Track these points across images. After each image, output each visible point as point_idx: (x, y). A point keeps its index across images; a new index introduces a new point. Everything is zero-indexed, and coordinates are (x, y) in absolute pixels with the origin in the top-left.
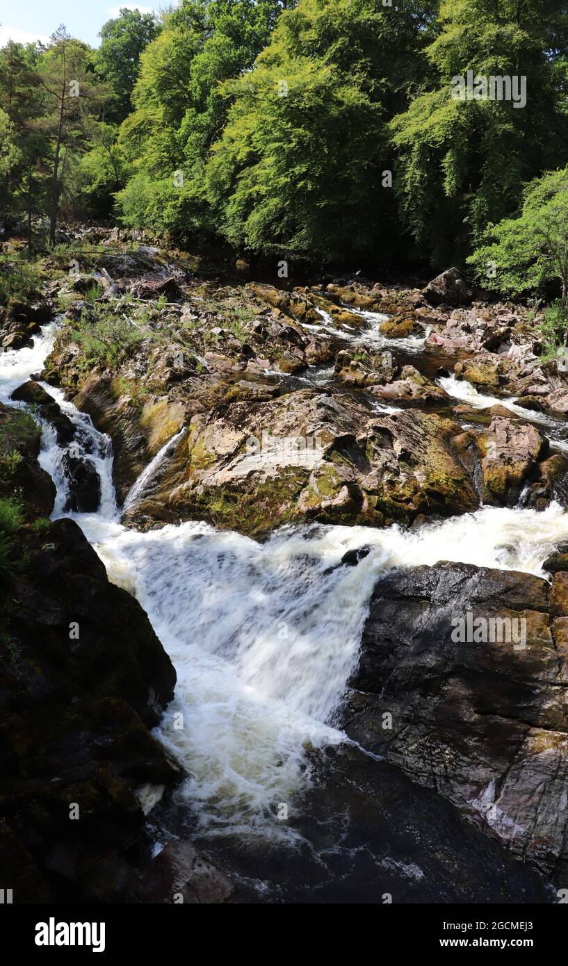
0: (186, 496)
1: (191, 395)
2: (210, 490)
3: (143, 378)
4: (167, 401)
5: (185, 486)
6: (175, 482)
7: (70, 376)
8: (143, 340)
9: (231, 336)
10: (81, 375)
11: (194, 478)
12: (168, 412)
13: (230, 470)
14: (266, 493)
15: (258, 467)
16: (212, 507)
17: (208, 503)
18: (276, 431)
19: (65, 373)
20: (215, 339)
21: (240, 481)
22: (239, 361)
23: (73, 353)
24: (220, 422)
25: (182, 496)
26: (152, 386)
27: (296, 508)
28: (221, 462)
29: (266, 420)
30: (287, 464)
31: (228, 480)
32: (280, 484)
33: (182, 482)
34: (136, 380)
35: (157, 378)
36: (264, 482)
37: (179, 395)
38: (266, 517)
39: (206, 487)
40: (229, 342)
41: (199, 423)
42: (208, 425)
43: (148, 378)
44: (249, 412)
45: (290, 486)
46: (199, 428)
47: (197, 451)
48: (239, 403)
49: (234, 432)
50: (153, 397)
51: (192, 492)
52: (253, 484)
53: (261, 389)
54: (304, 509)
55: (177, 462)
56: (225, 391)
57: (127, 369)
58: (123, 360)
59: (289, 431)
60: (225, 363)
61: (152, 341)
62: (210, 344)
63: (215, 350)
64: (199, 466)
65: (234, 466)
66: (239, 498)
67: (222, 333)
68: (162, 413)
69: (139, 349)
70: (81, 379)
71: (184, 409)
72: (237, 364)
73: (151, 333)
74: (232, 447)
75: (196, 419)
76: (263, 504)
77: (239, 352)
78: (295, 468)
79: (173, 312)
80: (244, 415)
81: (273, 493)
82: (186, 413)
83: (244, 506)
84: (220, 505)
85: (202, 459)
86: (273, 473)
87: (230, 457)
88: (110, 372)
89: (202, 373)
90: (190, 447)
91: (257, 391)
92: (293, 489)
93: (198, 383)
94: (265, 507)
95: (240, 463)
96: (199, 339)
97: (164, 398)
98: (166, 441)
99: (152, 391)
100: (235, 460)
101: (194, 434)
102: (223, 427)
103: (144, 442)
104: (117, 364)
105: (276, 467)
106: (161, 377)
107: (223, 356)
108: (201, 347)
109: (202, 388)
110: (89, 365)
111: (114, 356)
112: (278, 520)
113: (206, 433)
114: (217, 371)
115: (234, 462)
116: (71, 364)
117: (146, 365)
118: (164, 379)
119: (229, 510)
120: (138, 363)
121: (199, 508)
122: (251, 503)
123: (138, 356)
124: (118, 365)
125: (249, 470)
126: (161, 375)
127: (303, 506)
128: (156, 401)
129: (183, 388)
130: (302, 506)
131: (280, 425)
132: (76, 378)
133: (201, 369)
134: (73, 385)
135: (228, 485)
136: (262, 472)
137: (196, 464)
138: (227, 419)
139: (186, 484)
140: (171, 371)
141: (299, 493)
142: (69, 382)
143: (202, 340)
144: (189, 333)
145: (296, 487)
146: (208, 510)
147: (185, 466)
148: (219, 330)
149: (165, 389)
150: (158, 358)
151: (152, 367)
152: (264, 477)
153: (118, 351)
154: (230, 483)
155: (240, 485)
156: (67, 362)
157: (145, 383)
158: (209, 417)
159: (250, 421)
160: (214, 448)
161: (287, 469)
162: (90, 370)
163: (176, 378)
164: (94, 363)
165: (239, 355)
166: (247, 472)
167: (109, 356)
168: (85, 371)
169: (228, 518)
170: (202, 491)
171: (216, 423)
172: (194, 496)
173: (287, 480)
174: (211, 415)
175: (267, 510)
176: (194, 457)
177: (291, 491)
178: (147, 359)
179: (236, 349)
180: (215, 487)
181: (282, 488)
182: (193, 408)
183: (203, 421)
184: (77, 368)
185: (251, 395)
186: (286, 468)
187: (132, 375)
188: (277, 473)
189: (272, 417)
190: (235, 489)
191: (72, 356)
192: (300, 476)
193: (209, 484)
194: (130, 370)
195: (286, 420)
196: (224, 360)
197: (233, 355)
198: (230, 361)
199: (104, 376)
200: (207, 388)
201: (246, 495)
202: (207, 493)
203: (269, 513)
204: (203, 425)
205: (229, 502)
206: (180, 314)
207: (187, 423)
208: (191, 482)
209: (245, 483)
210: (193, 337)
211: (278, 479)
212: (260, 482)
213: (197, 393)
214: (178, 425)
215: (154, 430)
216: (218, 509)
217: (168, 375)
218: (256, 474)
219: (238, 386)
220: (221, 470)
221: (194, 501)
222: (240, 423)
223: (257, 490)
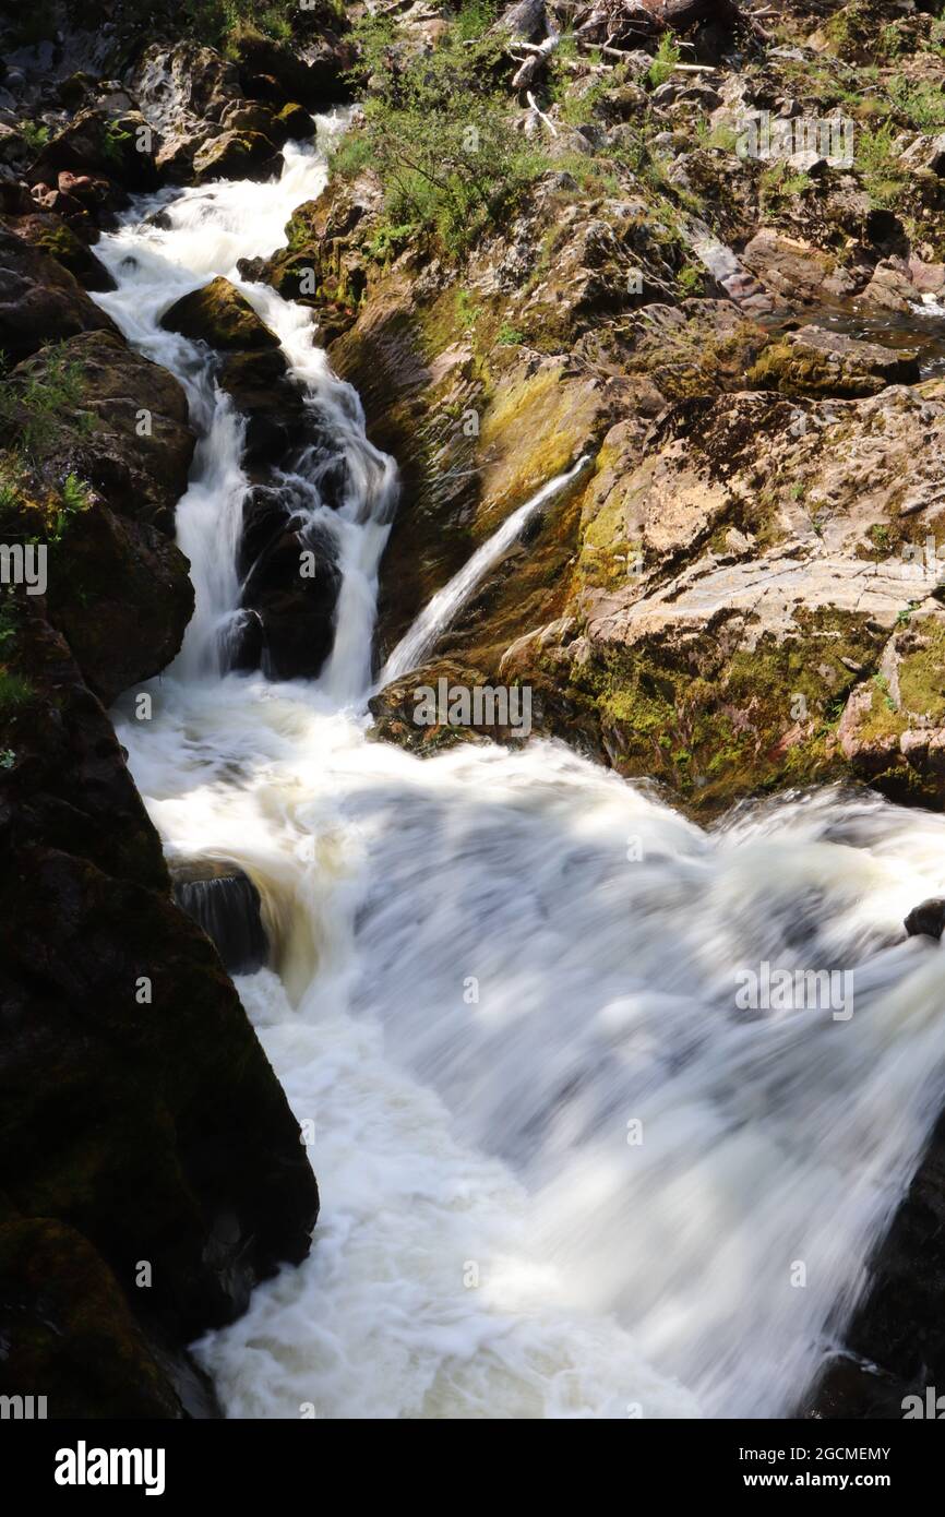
0: (544, 662)
1: (637, 358)
2: (607, 653)
3: (519, 294)
4: (560, 371)
5: (544, 633)
6: (525, 617)
7: (344, 272)
8: (539, 179)
9: (847, 180)
10: (372, 273)
11: (574, 613)
12: (556, 405)
13: (670, 599)
14: (752, 681)
15: (743, 600)
16: (609, 704)
17: (601, 690)
18: (817, 494)
19: (333, 264)
20: (793, 189)
21: (687, 637)
22: (849, 263)
23: (364, 204)
24: (673, 449)
25: (534, 660)
26: (533, 321)
27: (829, 742)
28: (652, 571)
29: (797, 457)
30: (823, 600)
31: (656, 628)
32: (795, 661)
33: (544, 620)
34: (497, 301)
35: (551, 298)
36: (751, 648)
37: (603, 355)
38: (745, 756)
39: (596, 643)
40: (835, 199)
41: (625, 445)
42: (647, 454)
43: (529, 296)
44: (758, 426)
45: (823, 669)
46: (620, 465)
47: (600, 534)
48: (741, 395)
49: (703, 486)
50: (529, 354)
51: (560, 653)
52: (721, 650)
53: (855, 358)
54: (849, 746)
55: (542, 559)
56: (754, 355)
57: (484, 265)
58: (475, 241)
59: (853, 499)
60: (805, 265)
61: (567, 183)
62: (775, 202)
63: (784, 225)
64: (595, 577)
65: (681, 590)
66: (679, 686)
67: (819, 170)
68: (540, 406)
69: (526, 206)
70: (370, 286)
71: (598, 402)
72: (840, 272)
73: (578, 156)
74: (688, 529)
75: (618, 433)
76: (740, 715)
77: (854, 232)
78: (847, 614)
79: (691, 95)
80: (743, 433)
81: (771, 687)
82: (601, 414)
83: (690, 713)
84: (628, 702)
85: (604, 558)
86: (780, 624)
87: (679, 559)
88: (439, 270)
89: (692, 293)
90: (585, 516)
91: (842, 362)
92: (830, 681)
93: (669, 323)
94: (746, 727)
95: (701, 582)
96: (746, 186)
97: (553, 361)
98: (531, 493)
99: (530, 338)
100: (692, 570)
101: (601, 482)
102: (682, 465)
103: (474, 488)
104: (460, 248)
105: (792, 607)
106: (560, 297)
107: (804, 245)
108: (747, 211)
109: (678, 339)
110: (394, 243)
111: (460, 222)
112: (775, 771)
113: (634, 482)
114: (762, 290)
115: (684, 578)
116: (352, 238)
117: (532, 258)
118: (566, 304)
119: (650, 719)
120: (513, 250)
121: (572, 703)
122: (711, 706)
123: (519, 228)
124: (462, 253)
125: (718, 607)
126: (561, 291)
127: (848, 736)
128: (532, 369)
129: (619, 336)
130: (848, 738)
131: (831, 474)
132: (358, 281)
133: (691, 282)
134: (349, 300)
135: (652, 644)
136: (752, 617)
137: (590, 569)
138: (698, 441)
139: (551, 628)
140: (593, 281)
141: (844, 697)
142: (340, 291)
143: (754, 188)
144: (717, 165)
145: (840, 676)
146: (597, 713)
147: (561, 573)
148: (814, 159)
149: (567, 332)
150: (567, 236)
151: (545, 263)
152: (755, 631)
153: (472, 206)
154: (659, 638)
155: (687, 648)
156: (343, 232)
157: (517, 311)
158: (653, 432)
159: (755, 456)
160: (642, 528)
161: (823, 616)
162: (393, 260)
163: (602, 303)
164: (405, 238)
165: (851, 242)
166: (709, 612)
167: (445, 220)
168: (380, 262)
169: (646, 743)
170: (586, 655)
171: (667, 451)
172: (565, 666)
173: (817, 649)
174: (661, 427)
175: (748, 734)
176: (588, 551)
177: (824, 687)
178: (537, 238)
179: (848, 223)
180: (619, 645)
181: (799, 671)
182: (626, 400)
183: (635, 440)
184: (366, 251)
185: (821, 375)
186: (821, 612)
187: (490, 282)
188: (792, 624)
189: (816, 450)
190: (670, 660)
191: (357, 214)
192: (855, 641)
193: (606, 635)
194: (491, 270)
195: (853, 462)
196: (807, 256)
197: (835, 240)
198: (821, 258)
199: (423, 282)
200: (697, 342)
201: (699, 681)
202: (598, 662)
203: (753, 744)
204: (633, 454)
205: (653, 695)
206: (712, 102)
207: (593, 448)
208: (563, 625)
209: (699, 645)
210: (729, 177)
211: (790, 645)
212: (742, 646)
213: (659, 355)
214: (572, 448)
215: (509, 458)
216: (621, 714)
217: (579, 294)
218: (735, 622)
219: (792, 341)
220: (647, 596)
221: (564, 682)
222: (725, 459)
223: (728, 673)
